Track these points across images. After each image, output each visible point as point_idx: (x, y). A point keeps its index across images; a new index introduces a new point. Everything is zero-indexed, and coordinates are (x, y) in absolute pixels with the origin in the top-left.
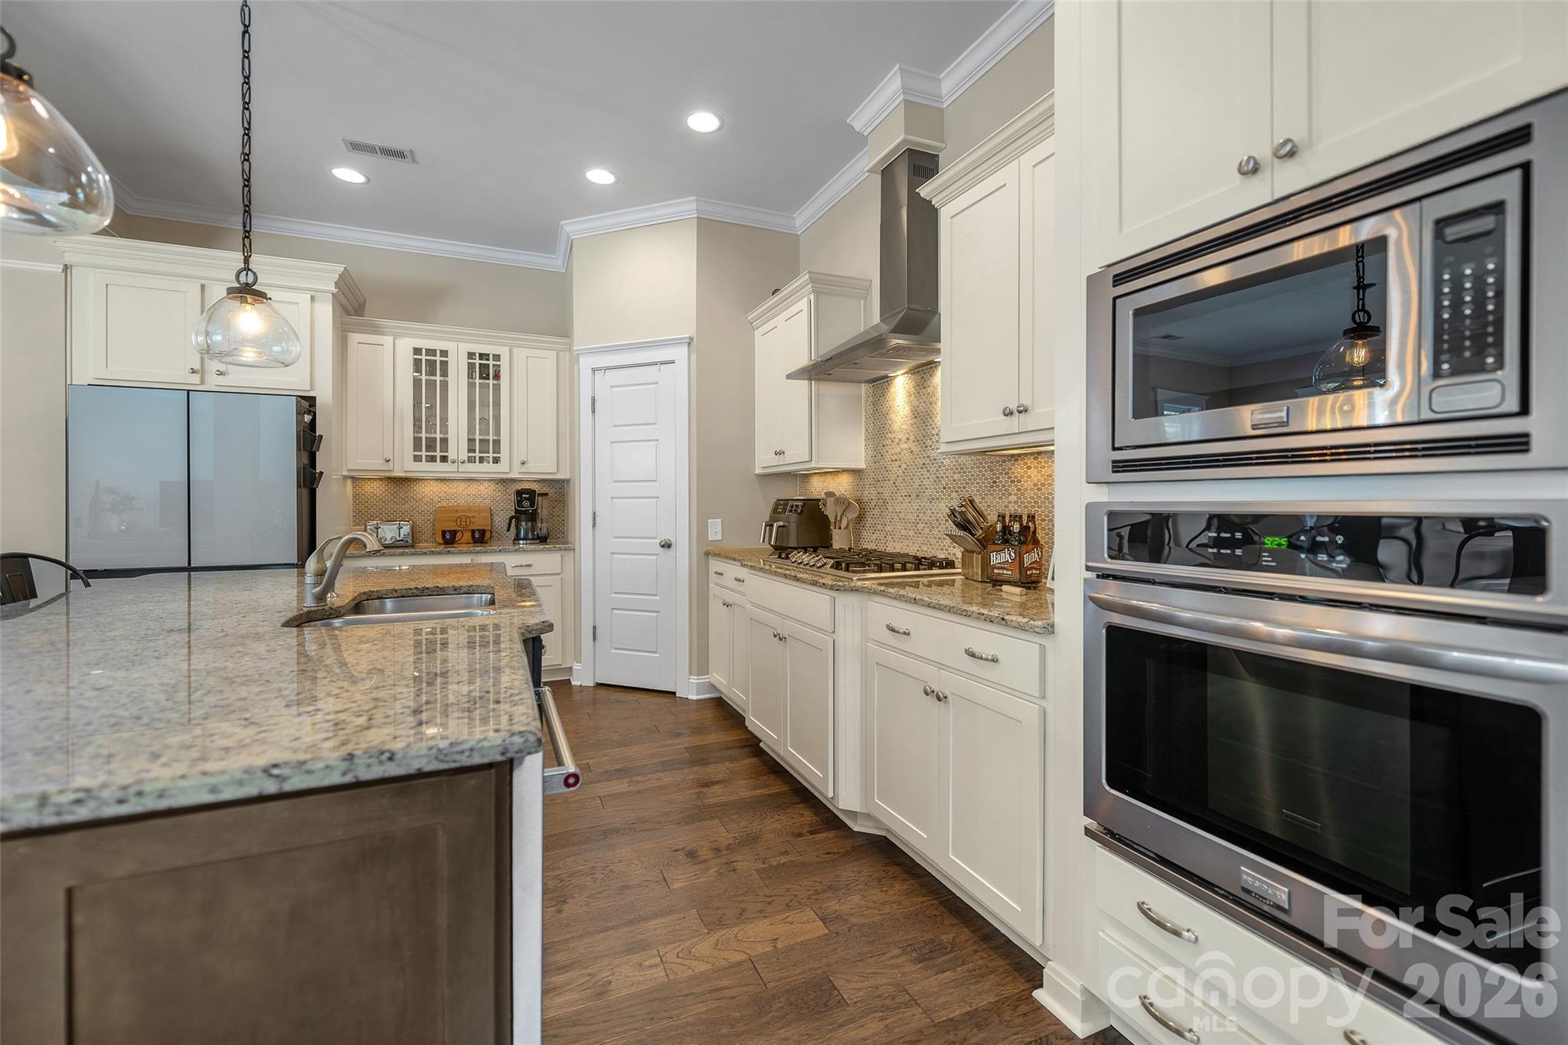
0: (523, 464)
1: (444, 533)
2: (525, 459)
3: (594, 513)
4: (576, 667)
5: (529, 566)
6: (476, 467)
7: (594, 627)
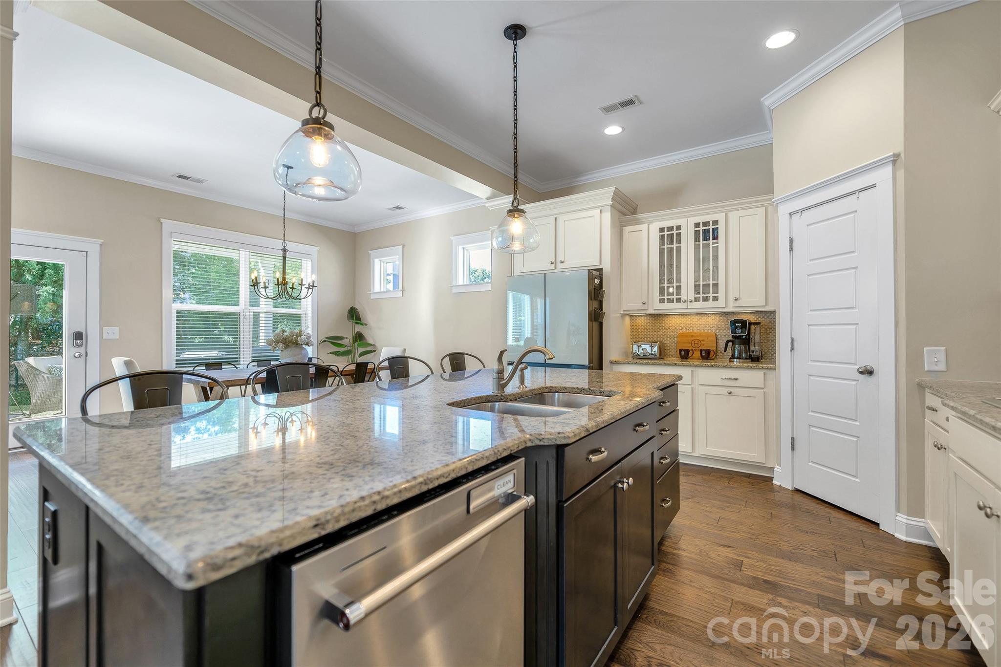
0: (736, 300)
1: (680, 351)
2: (738, 296)
3: (792, 339)
4: (777, 469)
5: (736, 379)
6: (701, 304)
7: (793, 439)
